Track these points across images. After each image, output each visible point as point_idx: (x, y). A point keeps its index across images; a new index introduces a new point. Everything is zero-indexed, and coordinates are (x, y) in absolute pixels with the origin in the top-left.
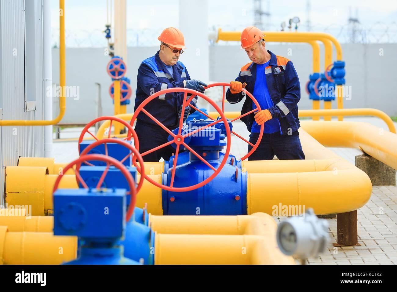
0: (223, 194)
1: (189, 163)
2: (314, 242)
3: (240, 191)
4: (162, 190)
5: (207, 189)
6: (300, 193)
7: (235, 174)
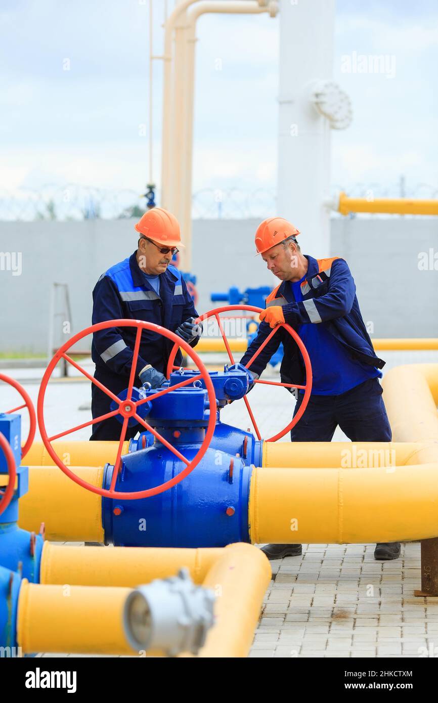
0: (206, 503)
1: (152, 448)
2: (185, 628)
3: (237, 500)
4: (102, 497)
5: (178, 494)
6: (342, 504)
7: (229, 469)
